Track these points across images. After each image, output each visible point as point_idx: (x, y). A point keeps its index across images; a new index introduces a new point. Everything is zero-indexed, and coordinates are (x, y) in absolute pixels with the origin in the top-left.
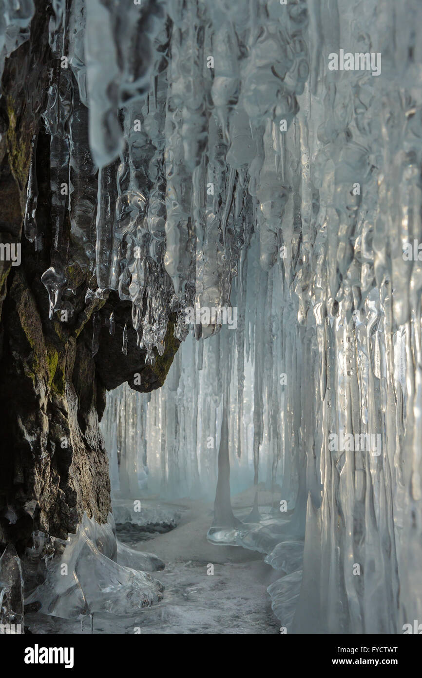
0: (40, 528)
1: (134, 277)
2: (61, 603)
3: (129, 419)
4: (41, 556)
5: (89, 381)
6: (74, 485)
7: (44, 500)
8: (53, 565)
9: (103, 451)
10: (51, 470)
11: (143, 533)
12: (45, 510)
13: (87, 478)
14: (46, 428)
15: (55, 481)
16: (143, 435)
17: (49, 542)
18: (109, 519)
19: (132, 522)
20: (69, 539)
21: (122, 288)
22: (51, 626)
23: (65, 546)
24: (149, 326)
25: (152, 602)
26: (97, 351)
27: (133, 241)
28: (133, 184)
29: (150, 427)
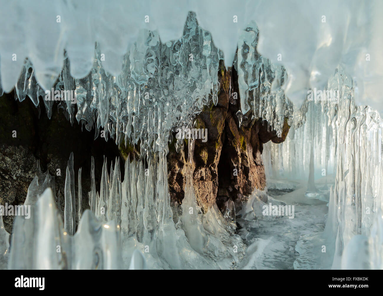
0: (240, 193)
1: (268, 112)
2: (247, 216)
3: (275, 149)
4: (240, 201)
5: (256, 142)
6: (251, 179)
7: (241, 184)
8: (244, 204)
9: (262, 165)
10: (243, 175)
11: (281, 192)
12: (241, 187)
13: (256, 176)
14: (240, 162)
15: (244, 178)
16: (281, 155)
17: (243, 197)
18: (265, 189)
19: (277, 188)
20: (249, 196)
21: (264, 116)
22: (245, 222)
23: (248, 198)
24: (277, 123)
25: (279, 217)
26: (258, 132)
27: (267, 100)
28: (266, 79)
29: (284, 152)
